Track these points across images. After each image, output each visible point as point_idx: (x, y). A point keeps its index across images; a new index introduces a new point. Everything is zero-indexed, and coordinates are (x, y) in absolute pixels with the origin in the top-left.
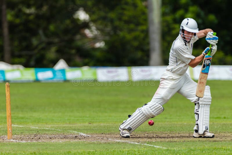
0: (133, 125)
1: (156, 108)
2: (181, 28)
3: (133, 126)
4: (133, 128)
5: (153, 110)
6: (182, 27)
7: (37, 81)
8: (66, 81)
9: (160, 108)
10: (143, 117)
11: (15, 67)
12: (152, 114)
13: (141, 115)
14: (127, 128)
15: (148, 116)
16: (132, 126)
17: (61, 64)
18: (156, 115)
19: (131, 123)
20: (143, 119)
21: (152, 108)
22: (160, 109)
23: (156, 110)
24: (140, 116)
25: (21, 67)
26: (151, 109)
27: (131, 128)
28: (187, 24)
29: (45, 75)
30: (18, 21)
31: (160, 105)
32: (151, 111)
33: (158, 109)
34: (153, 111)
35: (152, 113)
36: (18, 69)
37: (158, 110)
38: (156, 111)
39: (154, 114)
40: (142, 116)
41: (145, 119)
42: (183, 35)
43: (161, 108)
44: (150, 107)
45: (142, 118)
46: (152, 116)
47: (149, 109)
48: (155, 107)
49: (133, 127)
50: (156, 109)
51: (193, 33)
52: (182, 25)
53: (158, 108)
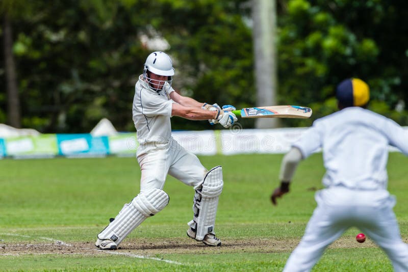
0: (120, 230)
1: (157, 196)
2: (145, 69)
3: (120, 233)
4: (120, 237)
5: (152, 200)
6: (147, 67)
7: (60, 156)
8: (109, 155)
9: (163, 196)
10: (136, 214)
11: (25, 132)
12: (150, 207)
13: (133, 212)
14: (109, 237)
15: (145, 213)
16: (118, 233)
17: (104, 128)
18: (157, 210)
19: (117, 228)
20: (137, 218)
21: (149, 197)
22: (163, 199)
23: (157, 201)
24: (131, 214)
25: (34, 133)
26: (150, 200)
27: (117, 236)
28: (154, 63)
29: (74, 145)
30: (36, 55)
31: (162, 191)
32: (149, 202)
33: (160, 199)
34: (152, 203)
35: (152, 205)
36: (29, 136)
37: (160, 201)
38: (157, 203)
39: (154, 208)
40: (134, 214)
41: (139, 218)
42: (149, 80)
43: (166, 196)
44: (147, 197)
45: (134, 217)
46: (151, 212)
47: (146, 199)
48: (154, 196)
49: (120, 235)
50: (157, 199)
51: (165, 77)
52: (146, 64)
53: (160, 196)
